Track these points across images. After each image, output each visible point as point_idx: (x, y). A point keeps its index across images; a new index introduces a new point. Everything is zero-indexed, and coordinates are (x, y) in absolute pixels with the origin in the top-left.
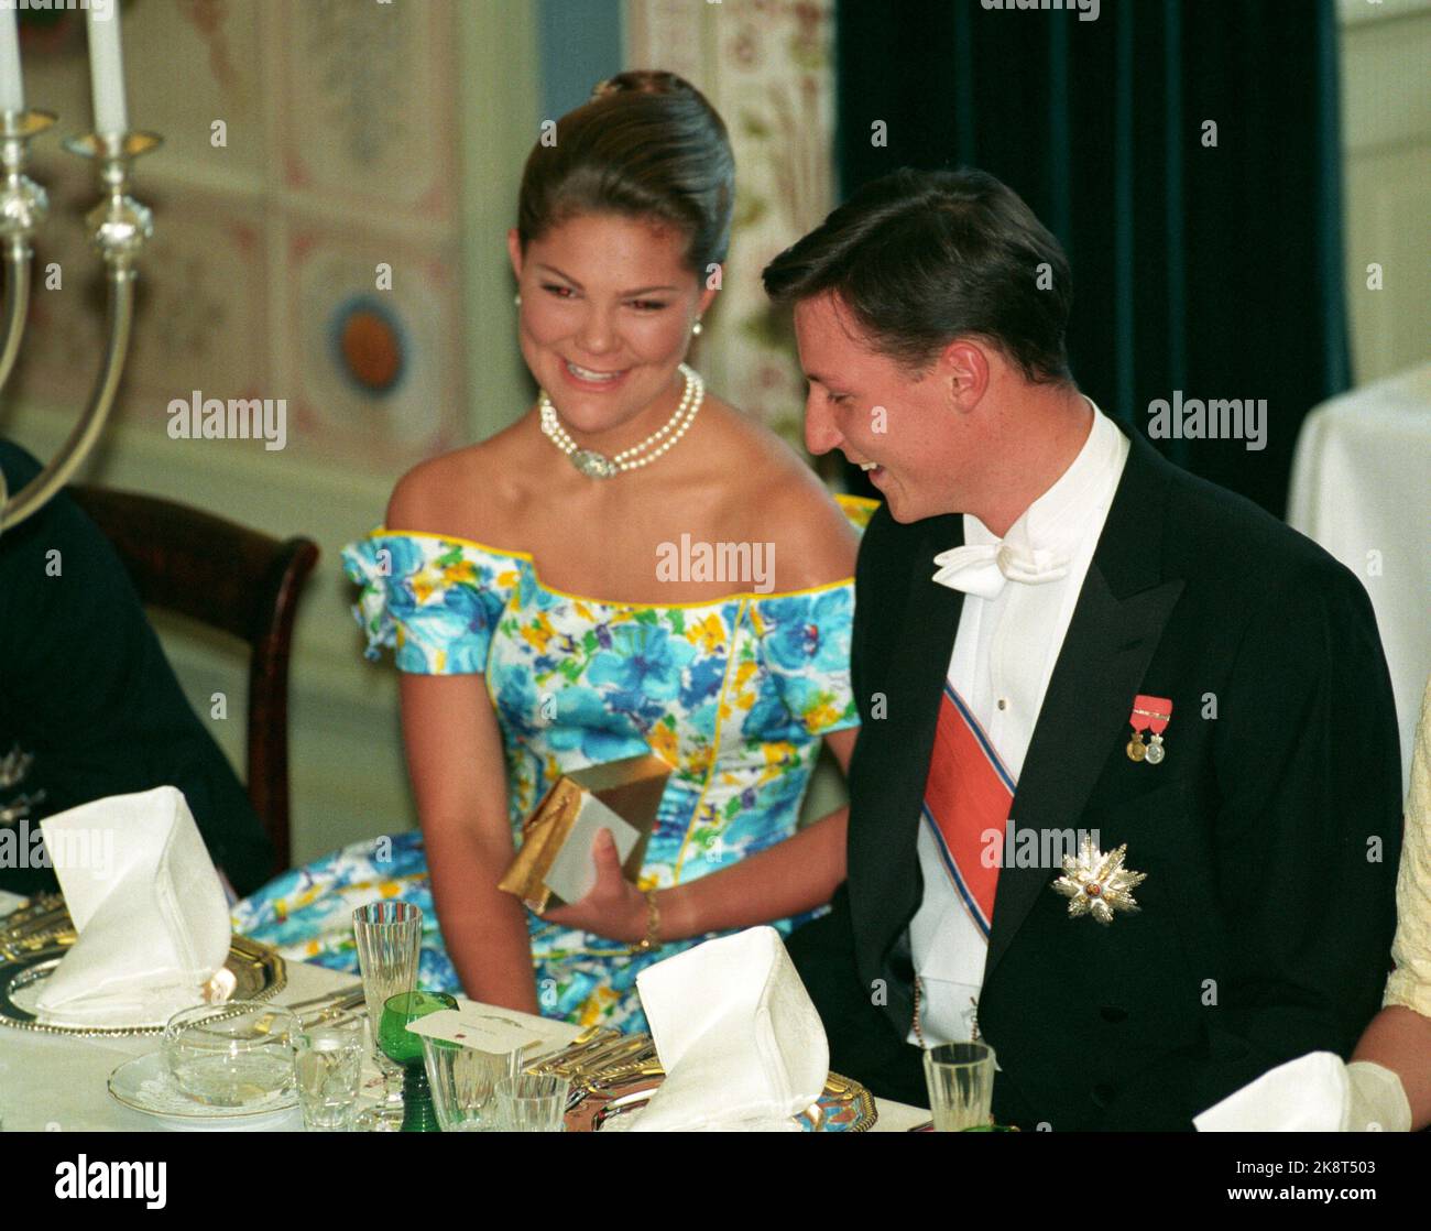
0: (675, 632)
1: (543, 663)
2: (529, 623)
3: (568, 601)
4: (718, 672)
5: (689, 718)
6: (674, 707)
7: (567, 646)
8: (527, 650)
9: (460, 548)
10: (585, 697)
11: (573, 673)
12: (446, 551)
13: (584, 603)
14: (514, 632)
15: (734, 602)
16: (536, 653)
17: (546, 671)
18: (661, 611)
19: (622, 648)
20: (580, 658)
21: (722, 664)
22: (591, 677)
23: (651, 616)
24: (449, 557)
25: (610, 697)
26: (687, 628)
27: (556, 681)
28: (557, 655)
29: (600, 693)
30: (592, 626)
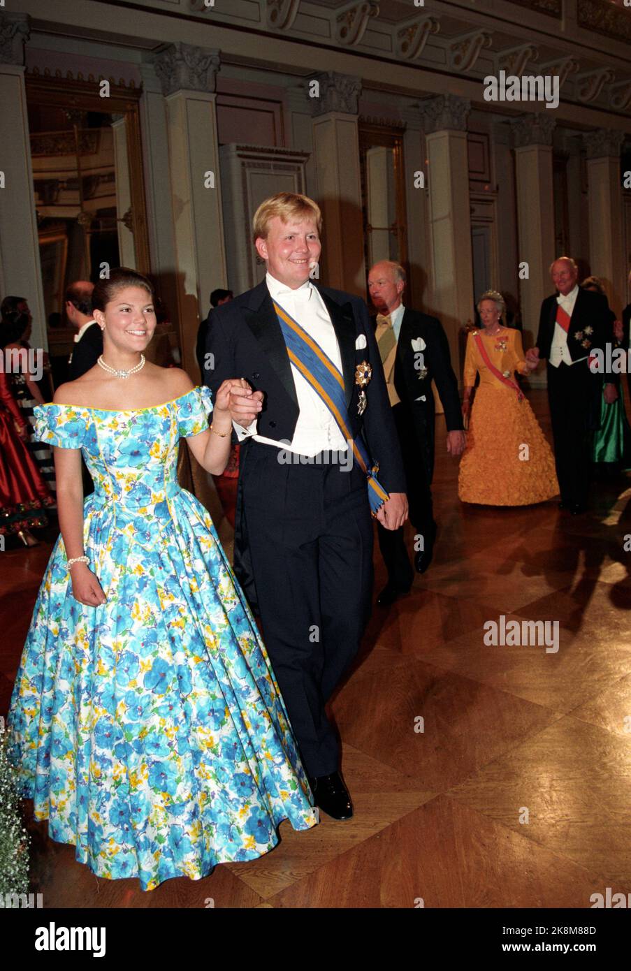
0: (155, 414)
1: (117, 433)
2: (110, 423)
3: (122, 413)
4: (169, 423)
5: (164, 439)
6: (159, 436)
7: (123, 426)
8: (111, 431)
9: (71, 407)
10: (132, 440)
11: (127, 434)
12: (67, 409)
13: (126, 412)
14: (104, 428)
15: (169, 403)
16: (114, 431)
17: (118, 436)
18: (150, 409)
19: (140, 422)
20: (128, 429)
21: (170, 421)
22: (132, 434)
23: (147, 411)
24: (67, 411)
25: (139, 438)
26: (159, 412)
27: (121, 438)
28: (121, 430)
29: (136, 437)
30: (130, 418)
